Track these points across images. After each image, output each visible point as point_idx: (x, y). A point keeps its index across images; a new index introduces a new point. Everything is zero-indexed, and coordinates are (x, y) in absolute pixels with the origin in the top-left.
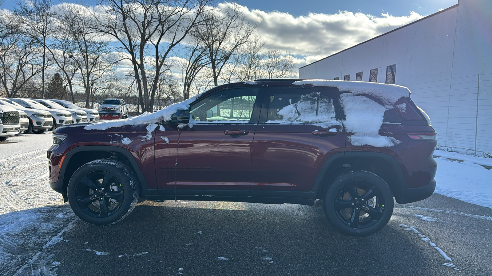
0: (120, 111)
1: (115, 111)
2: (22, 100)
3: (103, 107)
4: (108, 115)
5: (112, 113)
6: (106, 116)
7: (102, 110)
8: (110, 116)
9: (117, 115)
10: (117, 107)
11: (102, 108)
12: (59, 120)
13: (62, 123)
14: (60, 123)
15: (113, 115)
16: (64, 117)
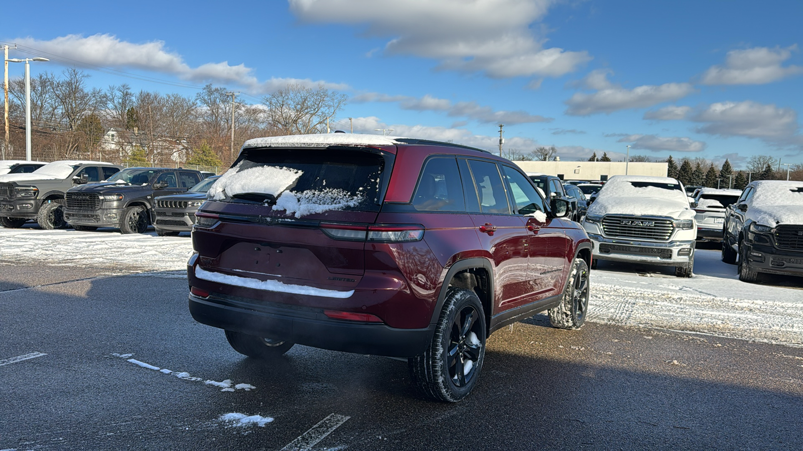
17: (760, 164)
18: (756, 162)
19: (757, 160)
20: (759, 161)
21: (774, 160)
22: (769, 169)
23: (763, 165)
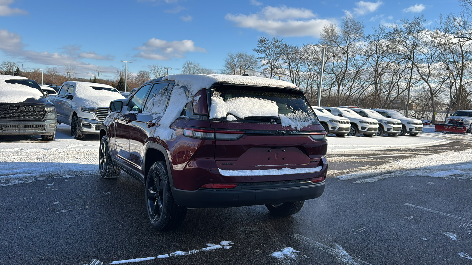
0: (469, 123)
1: (463, 123)
2: (338, 109)
3: (450, 119)
4: (452, 127)
5: (457, 125)
6: (450, 128)
7: (449, 122)
8: (454, 128)
9: (463, 128)
10: (467, 119)
11: (448, 119)
12: (362, 127)
13: (364, 130)
14: (362, 129)
15: (458, 127)
16: (368, 124)
17: (9, 67)
18: (5, 65)
19: (6, 64)
20: (8, 64)
21: (16, 65)
22: (19, 71)
23: (11, 67)
